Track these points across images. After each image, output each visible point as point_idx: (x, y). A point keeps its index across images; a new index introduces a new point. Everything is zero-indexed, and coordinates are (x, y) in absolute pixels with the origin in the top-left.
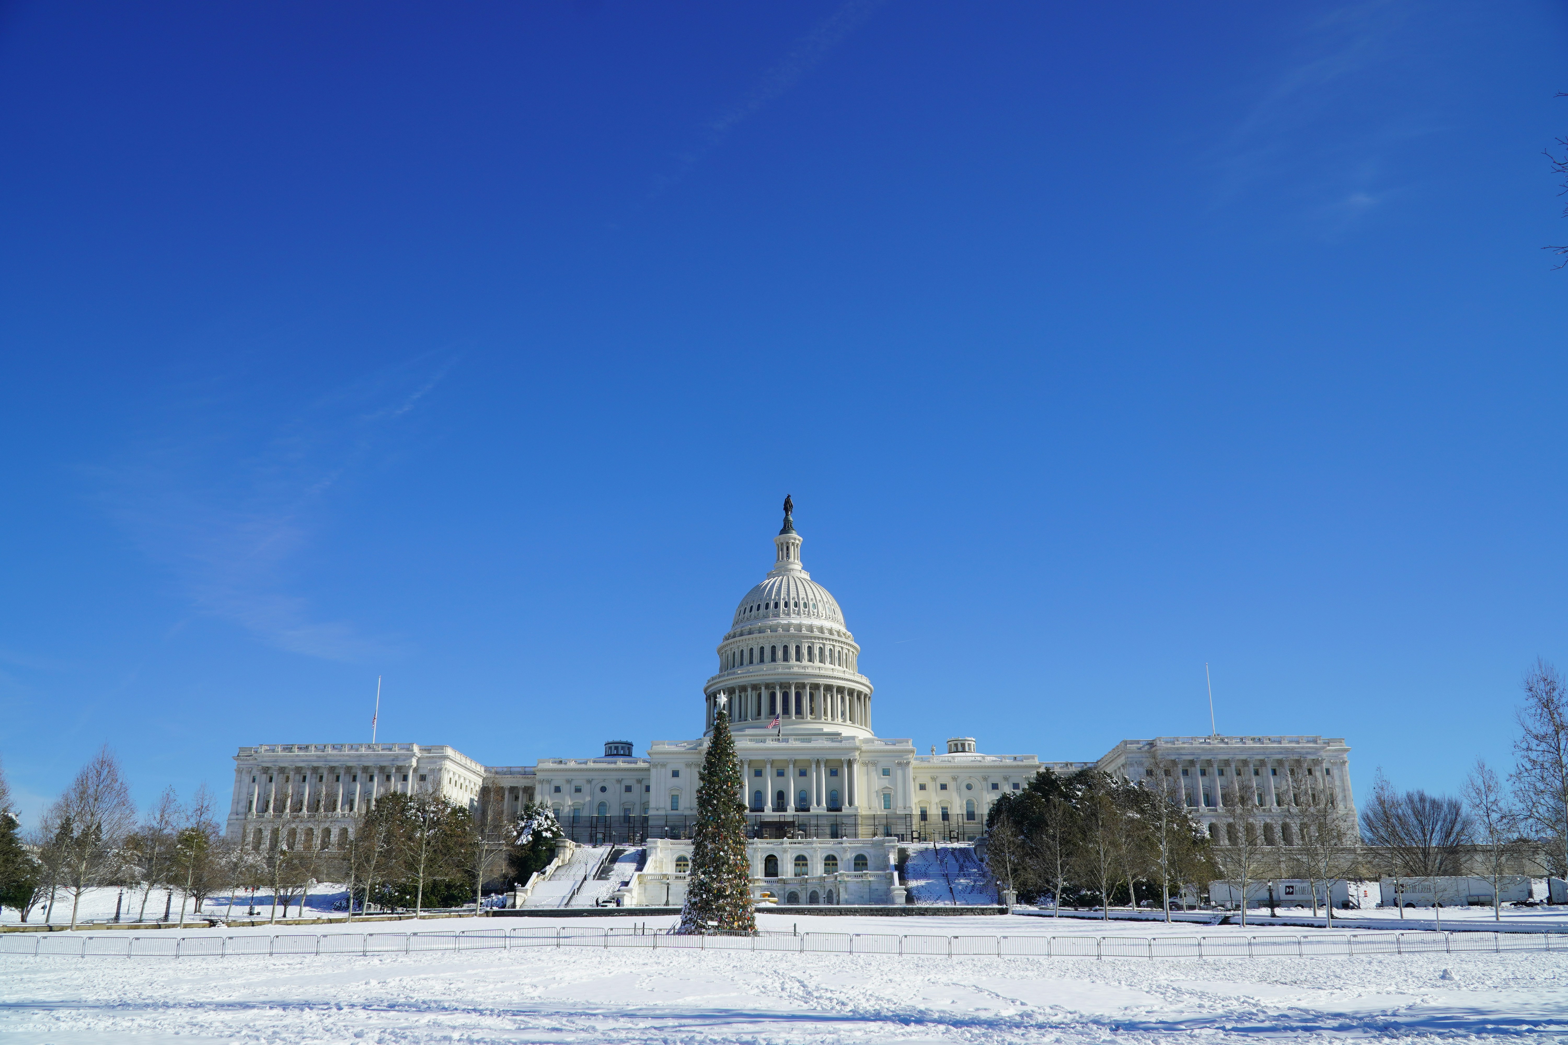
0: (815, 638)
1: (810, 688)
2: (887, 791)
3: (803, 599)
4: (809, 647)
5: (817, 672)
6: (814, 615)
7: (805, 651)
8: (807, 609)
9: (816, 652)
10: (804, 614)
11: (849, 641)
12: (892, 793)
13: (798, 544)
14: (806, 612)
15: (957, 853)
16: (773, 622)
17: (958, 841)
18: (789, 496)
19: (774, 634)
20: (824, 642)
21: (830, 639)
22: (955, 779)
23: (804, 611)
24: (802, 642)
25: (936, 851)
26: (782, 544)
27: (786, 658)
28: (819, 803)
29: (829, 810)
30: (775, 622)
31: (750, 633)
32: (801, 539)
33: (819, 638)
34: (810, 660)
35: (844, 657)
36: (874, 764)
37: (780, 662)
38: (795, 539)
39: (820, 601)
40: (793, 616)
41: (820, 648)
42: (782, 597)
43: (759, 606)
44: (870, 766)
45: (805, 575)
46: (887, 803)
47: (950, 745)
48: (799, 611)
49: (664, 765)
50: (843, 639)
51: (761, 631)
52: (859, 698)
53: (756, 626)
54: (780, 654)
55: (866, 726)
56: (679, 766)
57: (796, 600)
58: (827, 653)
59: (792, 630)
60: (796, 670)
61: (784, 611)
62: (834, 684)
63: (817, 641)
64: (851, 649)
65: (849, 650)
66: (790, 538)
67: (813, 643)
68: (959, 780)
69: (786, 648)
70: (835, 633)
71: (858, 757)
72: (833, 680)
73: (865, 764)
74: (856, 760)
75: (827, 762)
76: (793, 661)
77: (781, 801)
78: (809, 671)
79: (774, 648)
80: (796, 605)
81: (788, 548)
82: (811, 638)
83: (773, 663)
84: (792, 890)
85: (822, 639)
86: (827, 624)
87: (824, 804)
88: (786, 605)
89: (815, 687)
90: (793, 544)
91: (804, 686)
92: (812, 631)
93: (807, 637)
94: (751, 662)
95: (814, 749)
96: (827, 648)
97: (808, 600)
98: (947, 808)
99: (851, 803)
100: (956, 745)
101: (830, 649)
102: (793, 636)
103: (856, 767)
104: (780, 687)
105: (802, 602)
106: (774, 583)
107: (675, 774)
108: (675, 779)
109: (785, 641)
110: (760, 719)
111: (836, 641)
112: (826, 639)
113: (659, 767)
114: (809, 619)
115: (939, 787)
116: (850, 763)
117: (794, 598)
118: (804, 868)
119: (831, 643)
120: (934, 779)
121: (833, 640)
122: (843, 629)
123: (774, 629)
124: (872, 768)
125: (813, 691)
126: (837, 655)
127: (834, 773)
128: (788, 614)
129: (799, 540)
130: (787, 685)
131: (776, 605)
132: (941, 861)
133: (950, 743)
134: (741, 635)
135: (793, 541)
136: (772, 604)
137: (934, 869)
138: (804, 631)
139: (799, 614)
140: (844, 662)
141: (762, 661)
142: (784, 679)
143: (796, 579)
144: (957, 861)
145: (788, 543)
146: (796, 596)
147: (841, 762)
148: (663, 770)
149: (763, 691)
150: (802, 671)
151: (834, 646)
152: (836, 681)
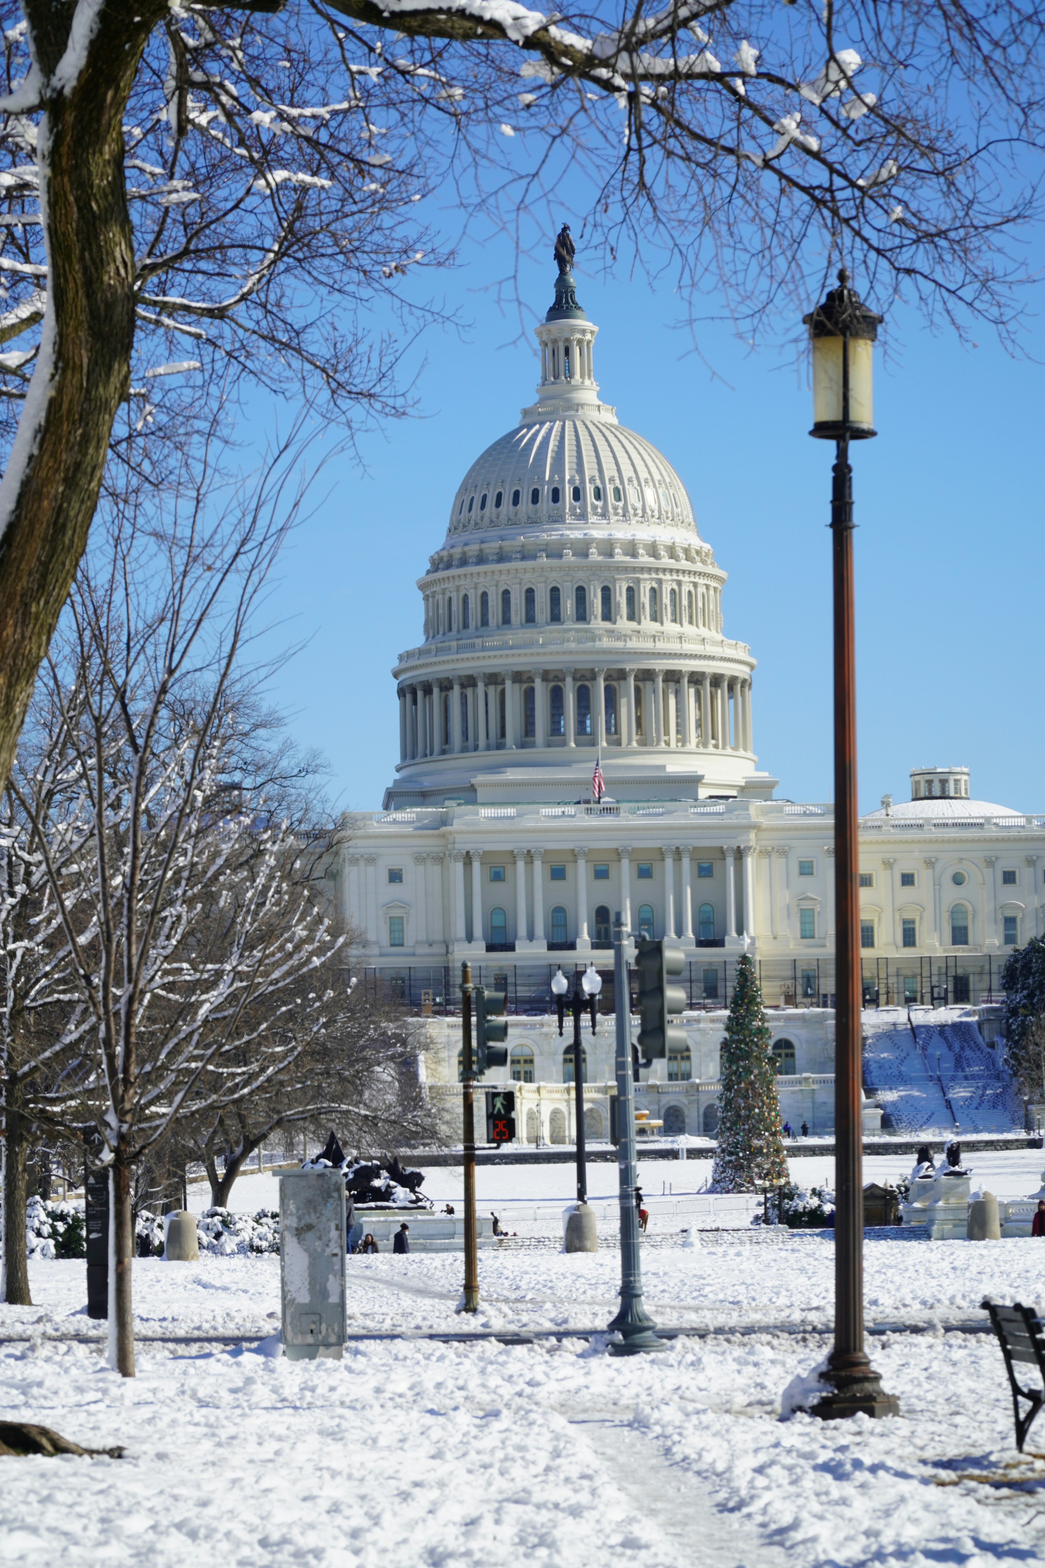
0: (642, 570)
1: (636, 679)
2: (806, 905)
3: (612, 480)
4: (630, 589)
5: (648, 645)
6: (636, 515)
7: (621, 599)
8: (621, 504)
9: (645, 598)
10: (617, 514)
11: (709, 569)
12: (818, 908)
13: (589, 342)
14: (620, 511)
15: (948, 1032)
16: (550, 535)
17: (946, 1004)
18: (565, 229)
19: (554, 562)
20: (661, 576)
21: (671, 571)
22: (930, 864)
23: (615, 508)
24: (615, 580)
25: (914, 1031)
26: (555, 341)
27: (582, 615)
28: (679, 932)
29: (700, 944)
30: (555, 536)
31: (502, 558)
32: (596, 329)
33: (649, 570)
34: (631, 617)
35: (700, 604)
36: (784, 853)
37: (570, 624)
38: (584, 332)
39: (646, 481)
40: (593, 519)
41: (653, 590)
42: (567, 477)
43: (517, 494)
44: (774, 856)
45: (609, 417)
46: (807, 927)
47: (917, 783)
48: (605, 507)
49: (371, 860)
50: (699, 567)
51: (526, 555)
52: (731, 688)
53: (515, 543)
54: (568, 605)
55: (745, 750)
56: (404, 862)
57: (598, 483)
58: (666, 600)
59: (595, 556)
60: (606, 643)
61: (573, 508)
62: (684, 669)
63: (646, 576)
64: (713, 584)
65: (707, 587)
66: (573, 329)
67: (638, 581)
68: (938, 866)
69: (581, 594)
70: (682, 555)
71: (752, 843)
72: (682, 661)
73: (766, 853)
74: (750, 848)
75: (695, 851)
76: (598, 624)
77: (603, 926)
78: (634, 644)
79: (555, 592)
80: (598, 494)
81: (567, 351)
82: (634, 569)
83: (556, 627)
84: (672, 1103)
85: (657, 570)
86: (664, 534)
87: (690, 934)
88: (577, 494)
89: (647, 676)
90: (580, 342)
91: (622, 675)
92: (634, 555)
93: (626, 569)
94: (506, 620)
95: (671, 828)
96: (667, 588)
97: (622, 482)
98: (913, 922)
99: (741, 929)
100: (930, 782)
101: (673, 590)
102: (597, 568)
103: (750, 862)
104: (574, 679)
105: (610, 489)
106: (546, 439)
107: (395, 876)
108: (395, 886)
109: (580, 578)
110: (532, 745)
111: (684, 572)
112: (664, 570)
113: (362, 863)
114: (625, 525)
115: (898, 880)
116: (740, 854)
117: (592, 480)
118: (684, 1065)
119: (675, 577)
120: (888, 864)
121: (678, 571)
122: (695, 542)
123: (554, 552)
124: (779, 863)
125: (640, 684)
126: (685, 602)
127: (705, 871)
128: (583, 516)
129: (592, 332)
130: (588, 675)
131: (556, 495)
132: (924, 1049)
133: (917, 778)
134: (481, 560)
135: (578, 336)
136: (546, 492)
137: (914, 1066)
138: (620, 557)
139: (604, 515)
140: (700, 615)
141: (530, 619)
142: (584, 662)
143: (591, 426)
144: (950, 1047)
145: (567, 340)
146: (597, 474)
147: (722, 853)
148: (371, 869)
149: (538, 685)
150: (619, 644)
151: (679, 583)
152: (687, 662)
